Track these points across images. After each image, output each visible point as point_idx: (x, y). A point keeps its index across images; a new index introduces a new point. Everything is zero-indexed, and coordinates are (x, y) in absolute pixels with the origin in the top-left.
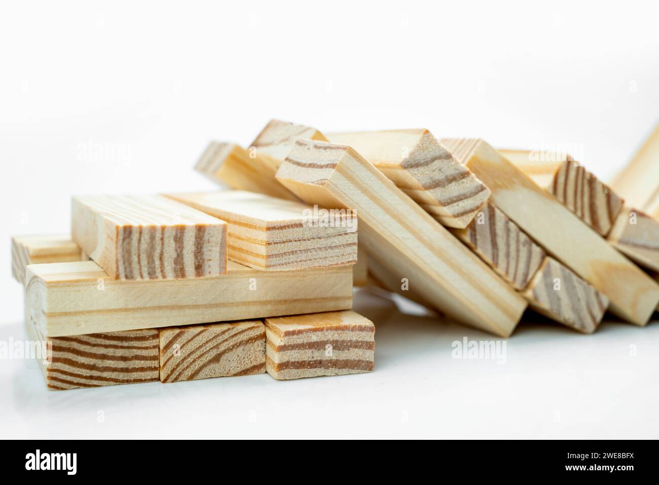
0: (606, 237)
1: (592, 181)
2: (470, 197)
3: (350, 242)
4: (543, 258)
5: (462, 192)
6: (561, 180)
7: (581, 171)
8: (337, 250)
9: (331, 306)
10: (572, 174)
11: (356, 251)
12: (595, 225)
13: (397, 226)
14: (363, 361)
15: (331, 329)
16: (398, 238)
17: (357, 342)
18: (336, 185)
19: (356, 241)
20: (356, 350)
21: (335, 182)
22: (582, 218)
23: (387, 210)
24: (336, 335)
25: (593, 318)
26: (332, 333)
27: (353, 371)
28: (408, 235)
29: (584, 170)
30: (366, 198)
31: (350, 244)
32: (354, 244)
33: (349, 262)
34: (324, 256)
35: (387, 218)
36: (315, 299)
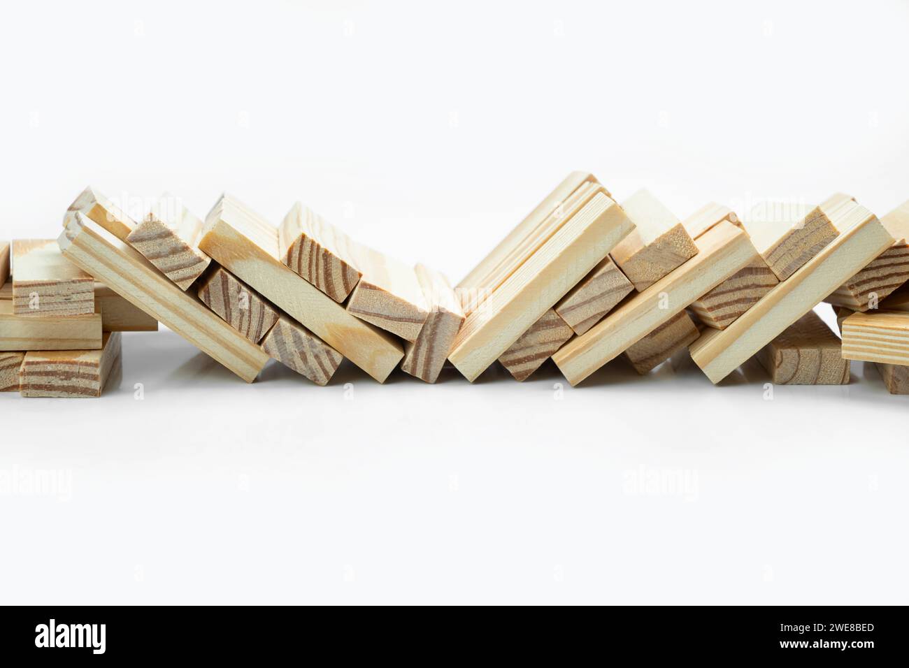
0: (344, 304)
1: (327, 255)
2: (189, 266)
3: (87, 299)
4: (276, 319)
5: (182, 262)
6: (296, 254)
7: (315, 247)
8: (75, 304)
9: (82, 345)
10: (307, 249)
11: (93, 306)
12: (330, 294)
13: (131, 286)
14: (89, 389)
15: (63, 362)
16: (132, 296)
17: (84, 374)
18: (73, 254)
19: (93, 298)
20: (84, 380)
21: (71, 252)
22: (317, 287)
23: (122, 274)
24: (67, 368)
25: (326, 373)
26: (64, 365)
27: (81, 396)
28: (142, 294)
29: (318, 247)
30: (101, 264)
31: (87, 301)
32: (91, 300)
33: (87, 314)
34: (64, 308)
35: (122, 280)
36: (68, 339)
